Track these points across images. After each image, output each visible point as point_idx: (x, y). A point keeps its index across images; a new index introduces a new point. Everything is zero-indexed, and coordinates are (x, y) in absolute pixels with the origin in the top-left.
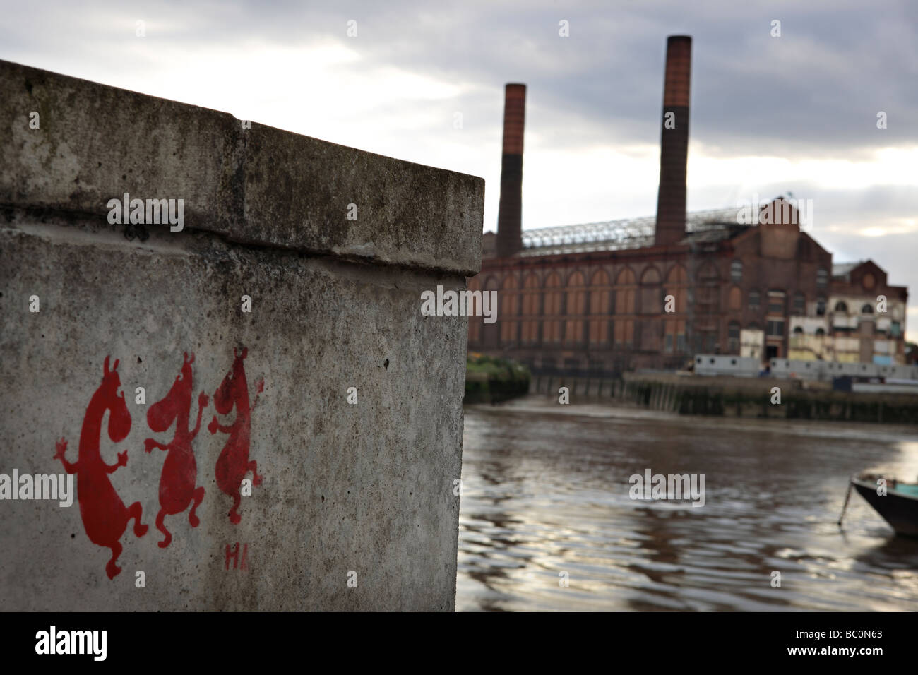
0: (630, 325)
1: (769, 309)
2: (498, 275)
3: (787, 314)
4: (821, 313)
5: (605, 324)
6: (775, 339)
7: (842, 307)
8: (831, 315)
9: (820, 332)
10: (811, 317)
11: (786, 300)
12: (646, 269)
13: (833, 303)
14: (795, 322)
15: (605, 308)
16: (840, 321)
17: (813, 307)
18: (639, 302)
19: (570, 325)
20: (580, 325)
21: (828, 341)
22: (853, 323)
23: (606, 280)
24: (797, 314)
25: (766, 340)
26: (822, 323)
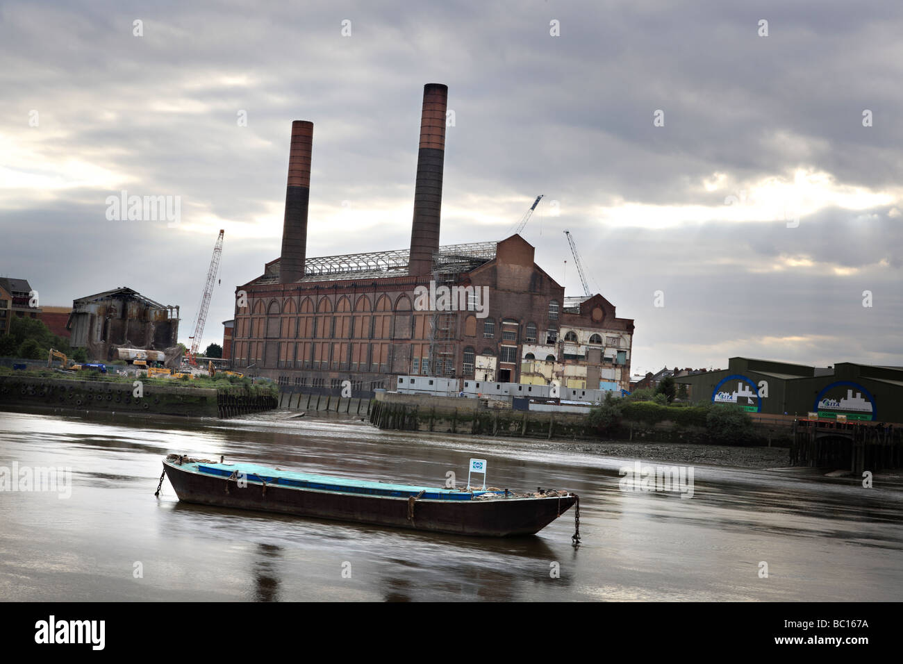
0: (386, 348)
1: (504, 336)
2: (279, 299)
3: (520, 342)
4: (551, 342)
5: (365, 347)
6: (508, 365)
7: (572, 337)
8: (561, 343)
9: (550, 359)
10: (543, 345)
11: (520, 328)
12: (400, 298)
13: (563, 332)
14: (527, 349)
15: (366, 333)
16: (569, 350)
17: (544, 336)
18: (394, 328)
19: (337, 347)
20: (345, 347)
21: (558, 367)
22: (581, 351)
23: (367, 308)
24: (529, 342)
25: (498, 365)
26: (552, 351)
